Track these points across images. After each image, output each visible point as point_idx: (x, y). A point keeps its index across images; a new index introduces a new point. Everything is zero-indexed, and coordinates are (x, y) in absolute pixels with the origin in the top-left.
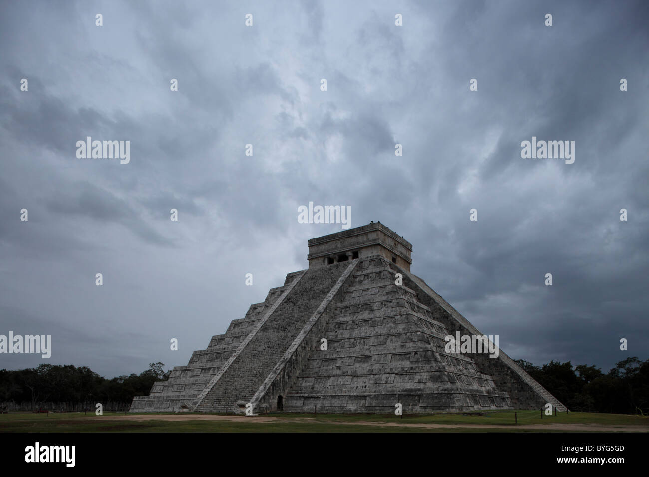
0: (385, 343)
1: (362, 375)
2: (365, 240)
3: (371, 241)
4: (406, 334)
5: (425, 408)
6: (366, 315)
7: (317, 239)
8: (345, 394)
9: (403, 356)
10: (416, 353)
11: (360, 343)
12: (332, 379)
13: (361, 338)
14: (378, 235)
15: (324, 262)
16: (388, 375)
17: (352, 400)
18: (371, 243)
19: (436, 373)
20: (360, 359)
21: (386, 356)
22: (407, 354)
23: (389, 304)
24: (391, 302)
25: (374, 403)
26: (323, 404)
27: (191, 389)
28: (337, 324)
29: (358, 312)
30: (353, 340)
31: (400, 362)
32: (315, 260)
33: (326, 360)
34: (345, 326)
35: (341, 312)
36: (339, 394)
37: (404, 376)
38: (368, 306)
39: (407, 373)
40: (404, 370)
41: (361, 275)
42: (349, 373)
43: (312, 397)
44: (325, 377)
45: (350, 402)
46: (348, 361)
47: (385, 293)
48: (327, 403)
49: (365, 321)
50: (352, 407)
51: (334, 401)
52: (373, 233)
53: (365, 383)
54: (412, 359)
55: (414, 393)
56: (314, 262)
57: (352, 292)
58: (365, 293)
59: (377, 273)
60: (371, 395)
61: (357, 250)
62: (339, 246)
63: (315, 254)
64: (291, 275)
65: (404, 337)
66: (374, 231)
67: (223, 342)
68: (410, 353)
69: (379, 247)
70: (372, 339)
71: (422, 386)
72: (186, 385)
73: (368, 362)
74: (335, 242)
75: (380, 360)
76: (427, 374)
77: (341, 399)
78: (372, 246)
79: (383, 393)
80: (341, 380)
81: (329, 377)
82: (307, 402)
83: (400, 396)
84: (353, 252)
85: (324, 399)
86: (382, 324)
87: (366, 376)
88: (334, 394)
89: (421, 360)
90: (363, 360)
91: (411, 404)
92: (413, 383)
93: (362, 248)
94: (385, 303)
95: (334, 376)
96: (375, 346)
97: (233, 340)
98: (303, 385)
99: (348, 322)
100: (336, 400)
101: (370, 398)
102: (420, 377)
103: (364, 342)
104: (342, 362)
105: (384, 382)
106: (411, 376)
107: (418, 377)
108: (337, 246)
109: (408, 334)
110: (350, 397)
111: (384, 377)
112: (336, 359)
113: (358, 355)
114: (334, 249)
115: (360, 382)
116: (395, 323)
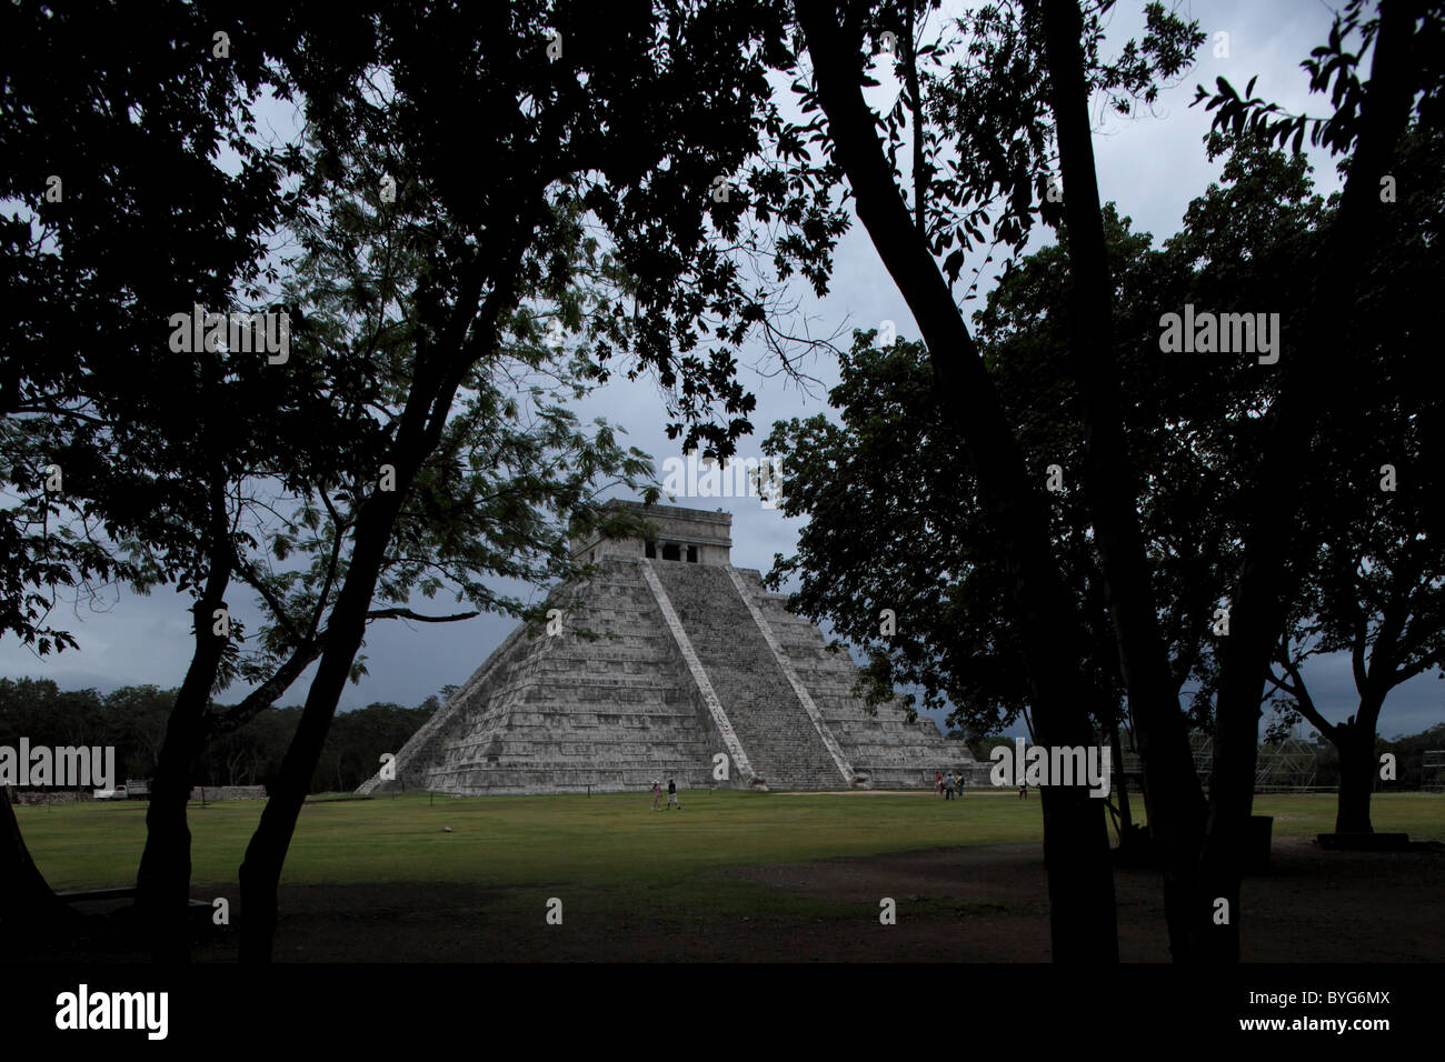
1: (894, 746)
2: (709, 533)
3: (719, 538)
5: (978, 783)
15: (640, 546)
27: (612, 752)
39: (939, 747)
42: (878, 742)
46: (856, 727)
48: (882, 777)
51: (889, 775)
61: (695, 546)
62: (667, 529)
64: (615, 559)
66: (723, 524)
67: (583, 666)
71: (957, 761)
72: (596, 743)
73: (878, 730)
74: (660, 520)
80: (871, 751)
81: (855, 745)
84: (687, 549)
85: (876, 773)
95: (861, 744)
107: (950, 751)
110: (905, 771)
111: (918, 749)
112: (838, 722)
115: (894, 754)
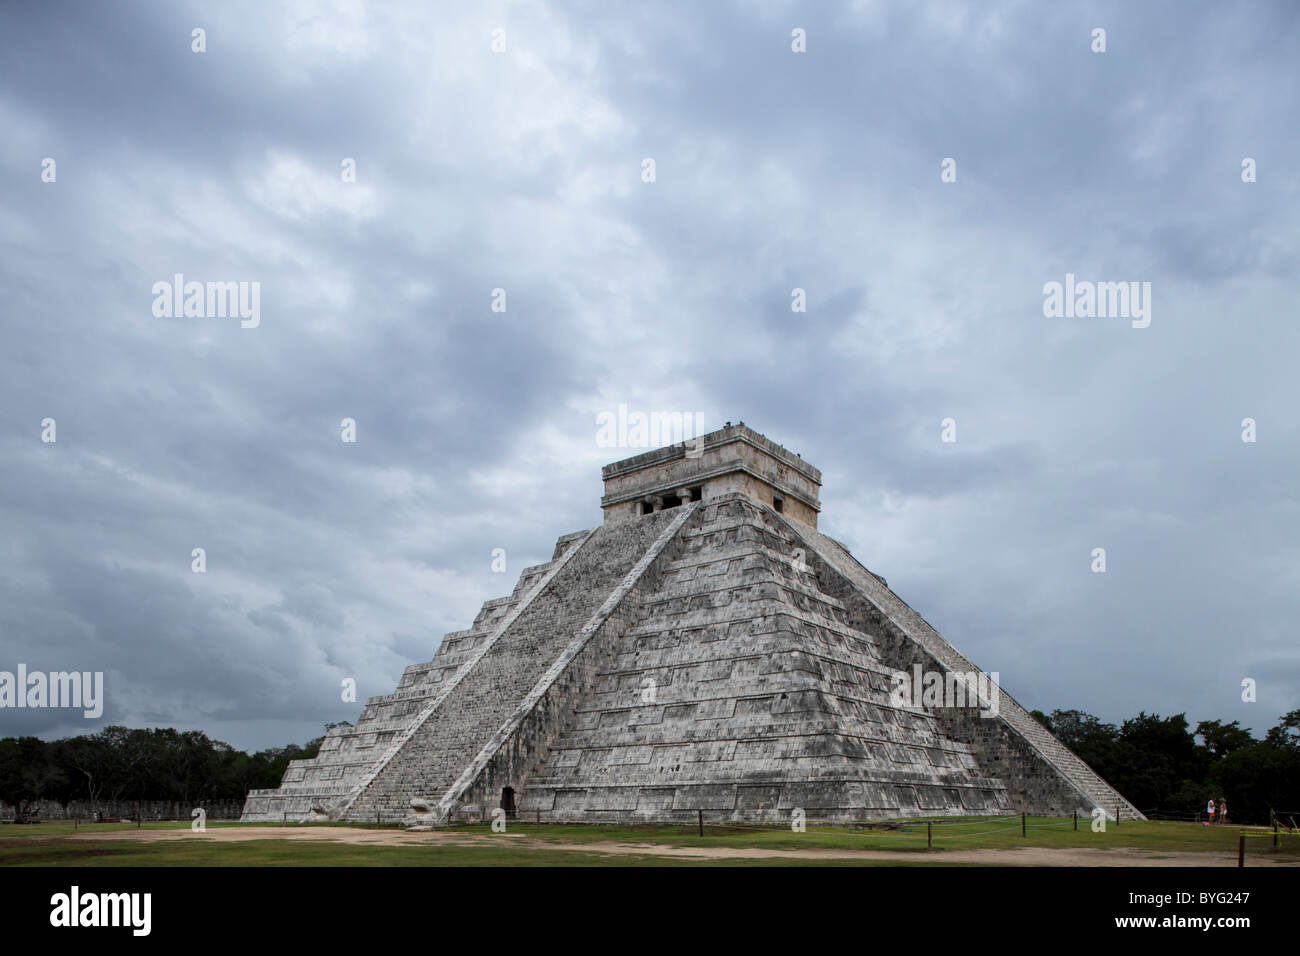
0: (728, 676)
1: (672, 744)
2: (714, 462)
3: (725, 465)
4: (770, 657)
5: (788, 812)
6: (698, 618)
7: (620, 464)
8: (634, 784)
9: (759, 704)
10: (784, 696)
11: (678, 677)
12: (615, 751)
13: (682, 666)
14: (739, 452)
15: (633, 510)
16: (723, 743)
17: (647, 796)
18: (726, 469)
19: (818, 738)
20: (673, 710)
21: (725, 703)
22: (767, 699)
23: (746, 595)
24: (749, 589)
25: (690, 801)
26: (592, 806)
27: (355, 774)
28: (640, 637)
29: (684, 613)
30: (665, 670)
31: (752, 715)
32: (617, 508)
33: (610, 713)
34: (654, 642)
35: (652, 612)
36: (623, 785)
37: (755, 744)
38: (703, 600)
39: (761, 739)
40: (754, 732)
41: (698, 536)
42: (648, 741)
43: (571, 790)
44: (601, 749)
45: (643, 800)
46: (650, 715)
47: (740, 571)
48: (599, 803)
49: (694, 631)
50: (647, 810)
51: (612, 798)
52: (729, 447)
53: (677, 760)
54: (775, 710)
55: (768, 780)
56: (615, 511)
57: (677, 571)
58: (701, 572)
59: (729, 530)
60: (683, 786)
61: (698, 485)
62: (663, 477)
63: (616, 495)
64: (566, 539)
65: (766, 661)
66: (731, 443)
67: (424, 678)
68: (772, 696)
69: (741, 476)
70: (703, 668)
71: (787, 766)
73: (689, 715)
74: (654, 469)
75: (713, 711)
76: (801, 739)
77: (625, 794)
78: (727, 475)
79: (707, 782)
80: (631, 755)
81: (609, 748)
82: (562, 800)
83: (741, 787)
84: (690, 489)
85: (593, 794)
86: (727, 635)
87: (680, 745)
88: (613, 785)
89: (792, 710)
90: (679, 713)
91: (762, 804)
92: (770, 760)
93: (708, 480)
94: (738, 592)
95: (619, 746)
96: (707, 682)
97: (443, 675)
98: (559, 765)
99: (660, 633)
100: (616, 796)
101: (682, 792)
102: (784, 748)
103: (687, 674)
104: (640, 716)
105: (714, 758)
106: (769, 744)
107: (781, 747)
108: (658, 478)
109: (775, 656)
110: (644, 789)
111: (715, 747)
112: (628, 710)
113: (670, 702)
114: (652, 484)
115: (668, 758)
116: (752, 633)
